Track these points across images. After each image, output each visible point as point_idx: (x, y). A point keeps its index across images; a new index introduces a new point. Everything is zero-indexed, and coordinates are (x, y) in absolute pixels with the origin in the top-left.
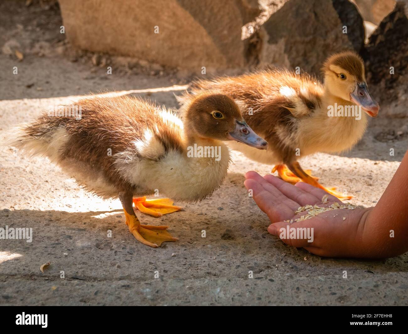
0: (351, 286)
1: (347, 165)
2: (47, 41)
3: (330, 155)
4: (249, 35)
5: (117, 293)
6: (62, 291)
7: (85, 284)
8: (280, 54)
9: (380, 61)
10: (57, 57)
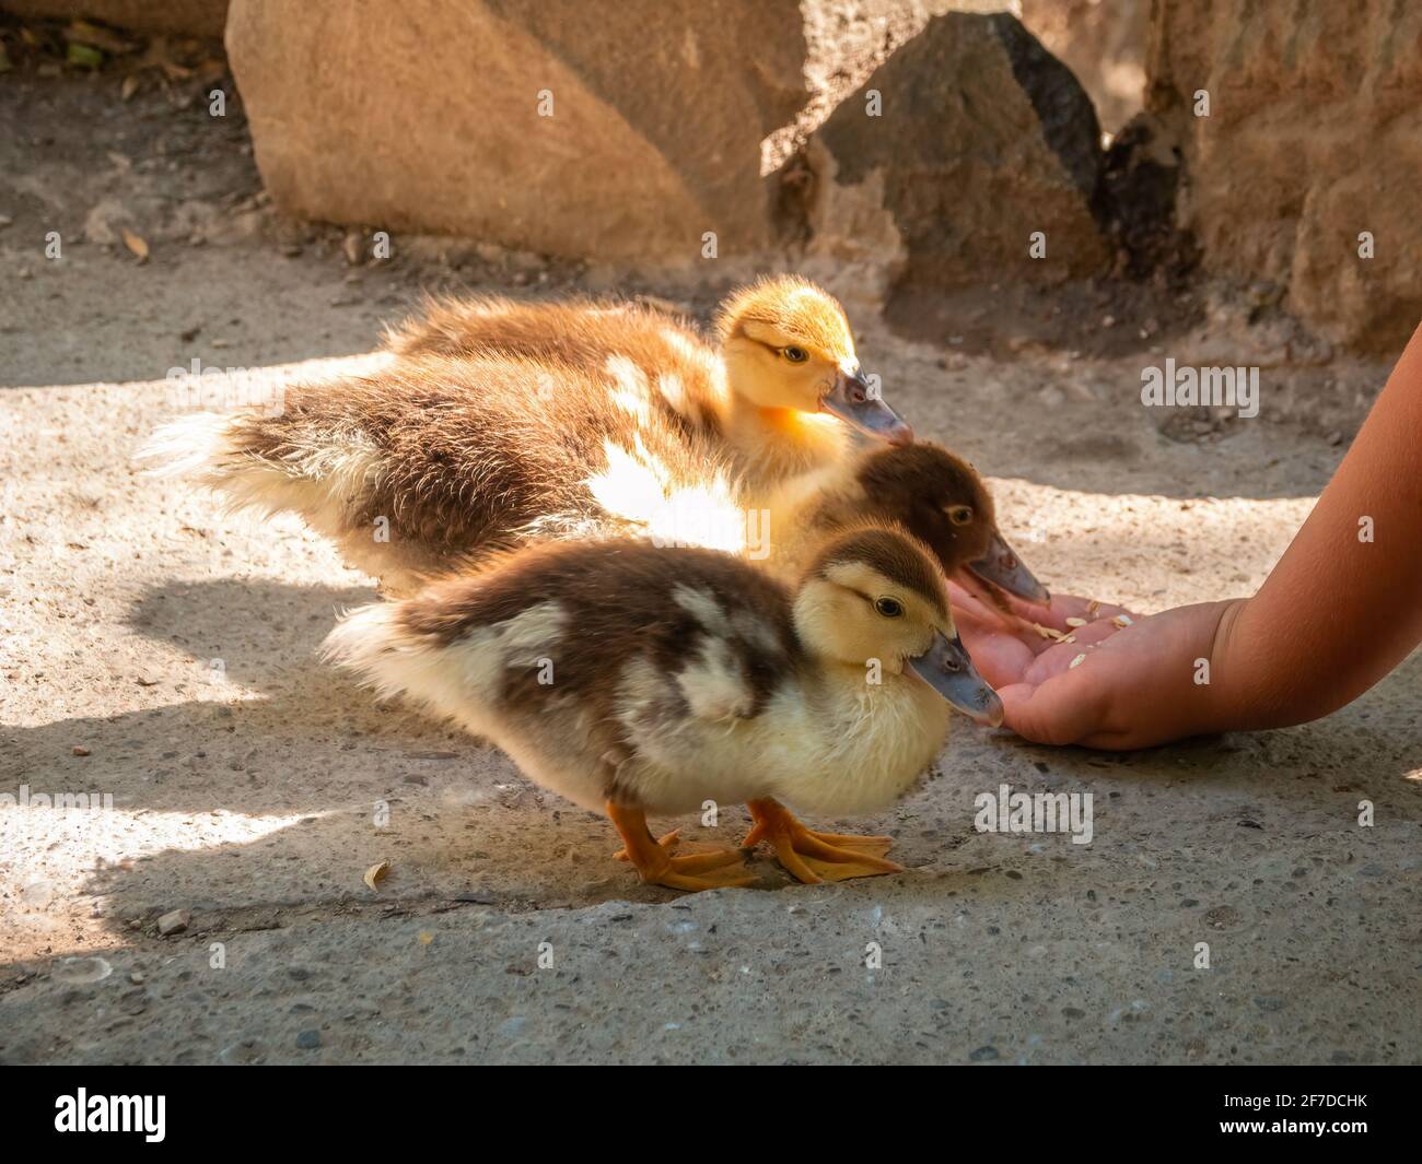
0: (1233, 879)
1: (1109, 516)
2: (205, 198)
3: (1057, 492)
4: (779, 162)
5: (603, 940)
6: (450, 947)
7: (507, 919)
8: (872, 212)
9: (1146, 218)
10: (241, 243)
